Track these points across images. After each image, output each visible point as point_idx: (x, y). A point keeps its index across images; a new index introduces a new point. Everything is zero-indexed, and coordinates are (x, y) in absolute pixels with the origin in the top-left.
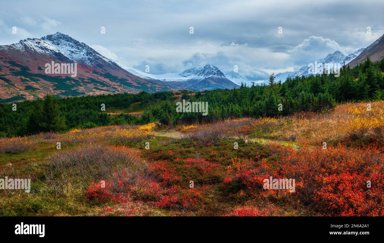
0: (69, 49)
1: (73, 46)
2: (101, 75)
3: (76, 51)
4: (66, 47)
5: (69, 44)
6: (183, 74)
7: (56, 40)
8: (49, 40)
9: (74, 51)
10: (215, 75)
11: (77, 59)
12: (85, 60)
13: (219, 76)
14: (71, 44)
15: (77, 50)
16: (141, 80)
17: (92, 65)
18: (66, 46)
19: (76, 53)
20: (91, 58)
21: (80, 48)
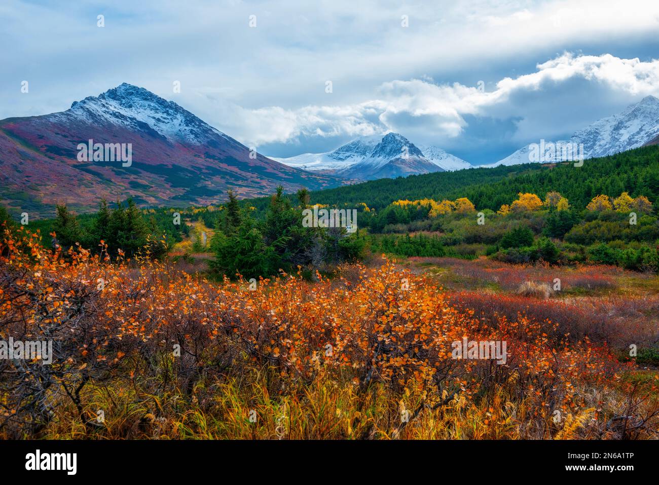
0: (151, 115)
1: (158, 109)
2: (221, 161)
3: (165, 118)
4: (146, 111)
5: (149, 105)
6: (336, 155)
7: (124, 98)
8: (112, 98)
9: (162, 119)
11: (170, 133)
12: (185, 135)
13: (415, 157)
14: (152, 104)
15: (165, 115)
16: (285, 168)
17: (200, 142)
18: (145, 109)
19: (166, 121)
20: (194, 131)
21: (171, 111)
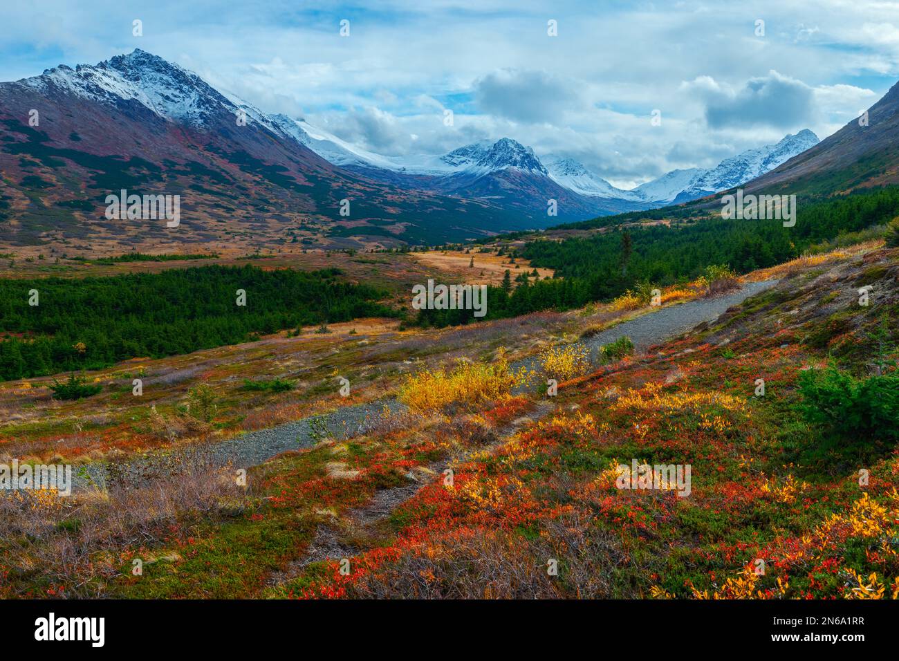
0: (160, 91)
1: (170, 84)
2: (224, 155)
3: (175, 96)
4: (155, 87)
5: (161, 79)
6: (449, 158)
7: (131, 69)
8: (116, 68)
9: (171, 97)
10: (516, 165)
11: (175, 116)
12: (192, 119)
13: (526, 170)
14: (165, 77)
15: (177, 93)
16: (322, 171)
17: (208, 129)
18: (155, 84)
19: (176, 99)
20: (205, 114)
21: (186, 87)
